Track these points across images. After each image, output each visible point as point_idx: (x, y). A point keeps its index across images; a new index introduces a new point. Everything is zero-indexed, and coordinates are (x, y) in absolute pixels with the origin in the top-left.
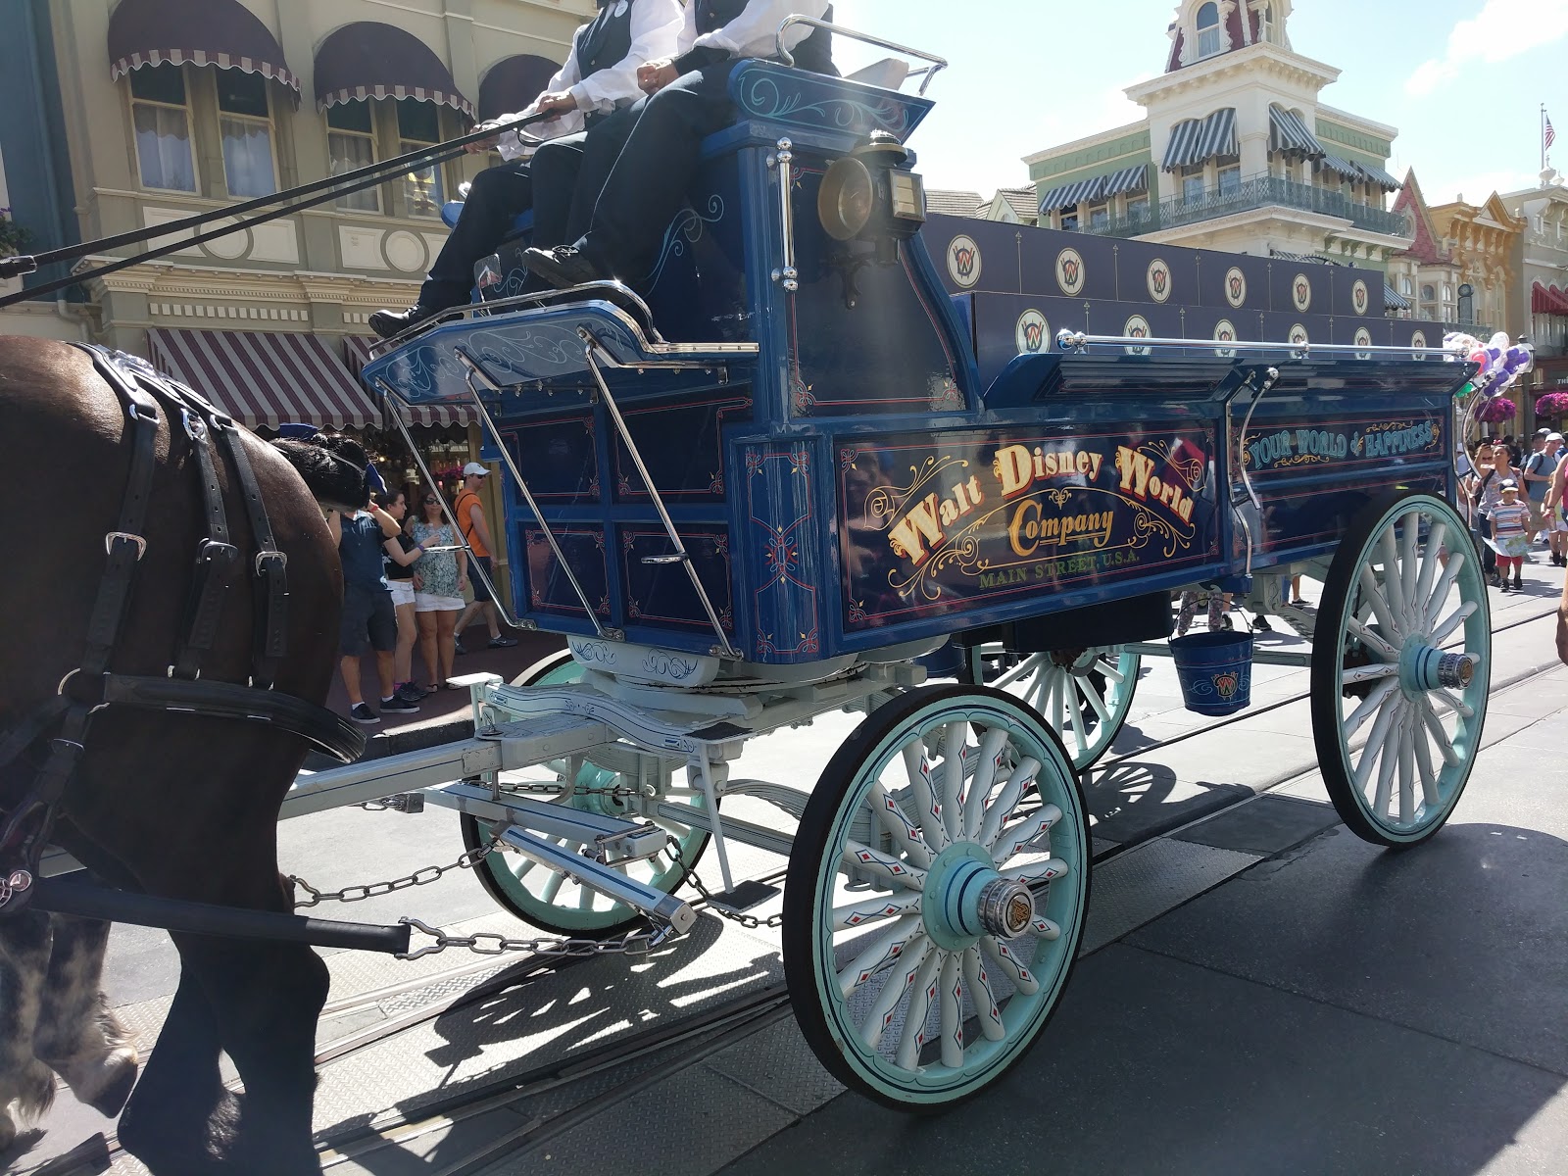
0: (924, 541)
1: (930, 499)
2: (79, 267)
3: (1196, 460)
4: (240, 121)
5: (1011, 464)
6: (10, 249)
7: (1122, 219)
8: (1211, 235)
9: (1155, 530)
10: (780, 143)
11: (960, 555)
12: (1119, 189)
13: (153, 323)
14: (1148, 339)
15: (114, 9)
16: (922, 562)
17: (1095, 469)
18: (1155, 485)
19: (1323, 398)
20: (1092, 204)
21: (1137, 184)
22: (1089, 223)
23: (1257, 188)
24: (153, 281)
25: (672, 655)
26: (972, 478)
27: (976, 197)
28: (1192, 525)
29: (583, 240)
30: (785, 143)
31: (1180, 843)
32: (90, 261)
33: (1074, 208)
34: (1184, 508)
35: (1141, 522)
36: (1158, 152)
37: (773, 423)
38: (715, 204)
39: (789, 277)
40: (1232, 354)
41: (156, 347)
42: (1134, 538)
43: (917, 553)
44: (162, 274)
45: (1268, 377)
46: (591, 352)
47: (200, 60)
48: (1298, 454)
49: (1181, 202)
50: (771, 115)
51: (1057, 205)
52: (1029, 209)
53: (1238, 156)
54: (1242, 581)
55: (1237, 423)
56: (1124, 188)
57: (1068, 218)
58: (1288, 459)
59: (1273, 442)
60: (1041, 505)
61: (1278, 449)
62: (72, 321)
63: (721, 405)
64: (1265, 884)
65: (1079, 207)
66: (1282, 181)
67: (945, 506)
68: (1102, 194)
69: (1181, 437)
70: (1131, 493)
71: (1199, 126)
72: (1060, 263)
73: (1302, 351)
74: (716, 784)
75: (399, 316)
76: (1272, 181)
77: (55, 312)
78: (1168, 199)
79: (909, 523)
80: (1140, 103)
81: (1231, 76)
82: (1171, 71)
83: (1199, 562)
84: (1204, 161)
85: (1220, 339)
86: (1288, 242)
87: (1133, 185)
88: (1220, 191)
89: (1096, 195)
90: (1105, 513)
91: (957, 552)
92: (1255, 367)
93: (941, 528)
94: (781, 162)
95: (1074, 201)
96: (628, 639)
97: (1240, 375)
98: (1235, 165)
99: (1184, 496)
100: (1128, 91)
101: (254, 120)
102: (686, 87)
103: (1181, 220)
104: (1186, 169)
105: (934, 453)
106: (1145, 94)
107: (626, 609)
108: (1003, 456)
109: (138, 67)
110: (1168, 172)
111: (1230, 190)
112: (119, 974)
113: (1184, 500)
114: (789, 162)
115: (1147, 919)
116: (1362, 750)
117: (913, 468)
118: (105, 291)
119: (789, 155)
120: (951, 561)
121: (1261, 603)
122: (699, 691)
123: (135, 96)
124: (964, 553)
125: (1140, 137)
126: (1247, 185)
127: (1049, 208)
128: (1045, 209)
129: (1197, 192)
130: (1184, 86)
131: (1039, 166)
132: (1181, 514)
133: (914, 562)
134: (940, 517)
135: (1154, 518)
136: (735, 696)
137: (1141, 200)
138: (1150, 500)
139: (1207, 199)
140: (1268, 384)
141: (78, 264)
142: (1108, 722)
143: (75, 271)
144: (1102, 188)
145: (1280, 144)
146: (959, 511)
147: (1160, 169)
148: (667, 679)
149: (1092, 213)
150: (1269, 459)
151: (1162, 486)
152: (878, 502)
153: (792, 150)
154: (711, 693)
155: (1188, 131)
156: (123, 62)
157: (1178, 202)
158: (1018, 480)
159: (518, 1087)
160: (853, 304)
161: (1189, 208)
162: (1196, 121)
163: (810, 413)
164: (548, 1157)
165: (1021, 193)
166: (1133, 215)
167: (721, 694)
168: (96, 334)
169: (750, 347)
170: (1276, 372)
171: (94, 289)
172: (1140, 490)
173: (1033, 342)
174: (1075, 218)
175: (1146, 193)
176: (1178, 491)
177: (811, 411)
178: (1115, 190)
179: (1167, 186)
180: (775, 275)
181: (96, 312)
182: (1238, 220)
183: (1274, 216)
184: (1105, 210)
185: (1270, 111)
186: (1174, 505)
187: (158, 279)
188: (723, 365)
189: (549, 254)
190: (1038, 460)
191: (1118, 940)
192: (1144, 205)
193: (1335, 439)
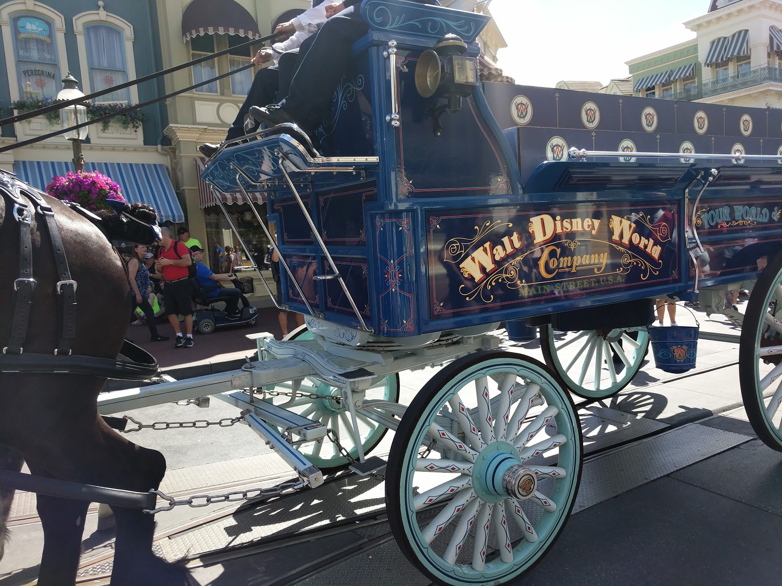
0: (483, 269)
1: (487, 245)
2: (167, 130)
3: (664, 224)
4: (238, 60)
5: (541, 226)
6: (138, 122)
7: (680, 93)
8: (732, 100)
9: (635, 264)
10: (390, 43)
11: (506, 277)
12: (679, 77)
13: (198, 155)
14: (635, 153)
15: (185, 10)
16: (481, 281)
17: (596, 229)
18: (636, 238)
19: (762, 187)
20: (664, 85)
21: (690, 74)
22: (662, 95)
23: (760, 73)
24: (198, 135)
25: (347, 328)
26: (515, 233)
27: (599, 84)
28: (660, 261)
29: (284, 101)
30: (393, 43)
31: (705, 427)
32: (172, 127)
33: (653, 88)
34: (655, 252)
35: (626, 259)
36: (702, 56)
37: (386, 202)
38: (360, 80)
39: (395, 119)
40: (692, 161)
41: (199, 166)
42: (621, 268)
43: (478, 276)
44: (202, 132)
45: (711, 175)
46: (282, 163)
47: (221, 31)
48: (734, 220)
49: (714, 83)
50: (387, 28)
51: (644, 87)
52: (627, 90)
53: (750, 56)
54: (692, 294)
55: (692, 201)
56: (682, 76)
57: (650, 93)
58: (728, 223)
59: (717, 213)
60: (560, 249)
61: (721, 217)
62: (163, 155)
63: (365, 192)
64: (753, 452)
65: (656, 87)
66: (776, 69)
67: (496, 249)
68: (669, 80)
69: (663, 209)
70: (619, 242)
71: (727, 41)
72: (584, 110)
73: (737, 159)
74: (356, 403)
75: (214, 146)
76: (770, 69)
77: (157, 150)
78: (708, 81)
79: (473, 259)
80: (692, 30)
81: (748, 12)
82: (711, 11)
83: (667, 283)
84: (729, 60)
85: (684, 153)
86: (779, 102)
87: (687, 75)
88: (738, 76)
89: (666, 80)
90: (602, 254)
91: (504, 276)
92: (704, 169)
93: (494, 262)
94: (391, 54)
95: (654, 84)
96: (326, 319)
97: (695, 173)
98: (748, 61)
99: (655, 244)
100: (685, 24)
101: (244, 59)
102: (345, 15)
103: (715, 92)
104: (718, 63)
105: (491, 219)
106: (696, 25)
107: (326, 303)
108: (536, 221)
109: (194, 36)
110: (708, 66)
111: (744, 75)
112: (180, 454)
113: (655, 247)
114: (395, 54)
115: (684, 466)
116: (771, 398)
117: (476, 227)
118: (177, 141)
119: (395, 50)
120: (500, 281)
121: (710, 307)
122: (361, 348)
123: (192, 50)
124: (509, 276)
125: (692, 48)
126: (755, 72)
127: (639, 88)
128: (637, 89)
129: (725, 77)
130: (719, 19)
131: (634, 67)
132: (653, 255)
133: (476, 281)
134: (493, 256)
135: (634, 257)
136: (379, 352)
137: (692, 83)
138: (632, 247)
139: (730, 80)
140: (711, 179)
141: (166, 129)
142: (629, 368)
143: (165, 131)
144: (669, 76)
145: (775, 48)
146: (506, 251)
147: (703, 65)
148: (344, 341)
149: (664, 90)
150: (715, 222)
151: (640, 239)
152: (454, 246)
153: (397, 47)
154: (368, 350)
155: (719, 44)
156: (188, 34)
157: (713, 83)
158: (545, 234)
159: (357, 522)
160: (439, 134)
161: (719, 86)
162: (725, 38)
163: (411, 196)
164: (370, 557)
165: (623, 81)
166: (687, 91)
167: (373, 351)
168: (173, 160)
169: (374, 159)
170: (716, 172)
171: (173, 140)
172: (626, 241)
173: (558, 155)
174: (654, 93)
175: (695, 78)
176: (651, 241)
177: (412, 195)
178: (677, 77)
179: (707, 74)
180: (388, 118)
181: (174, 151)
182: (749, 91)
183: (771, 88)
184: (671, 88)
185: (770, 30)
186: (648, 250)
187: (200, 134)
188: (362, 169)
189: (263, 109)
190: (558, 223)
191: (668, 475)
192: (693, 85)
193: (761, 211)
